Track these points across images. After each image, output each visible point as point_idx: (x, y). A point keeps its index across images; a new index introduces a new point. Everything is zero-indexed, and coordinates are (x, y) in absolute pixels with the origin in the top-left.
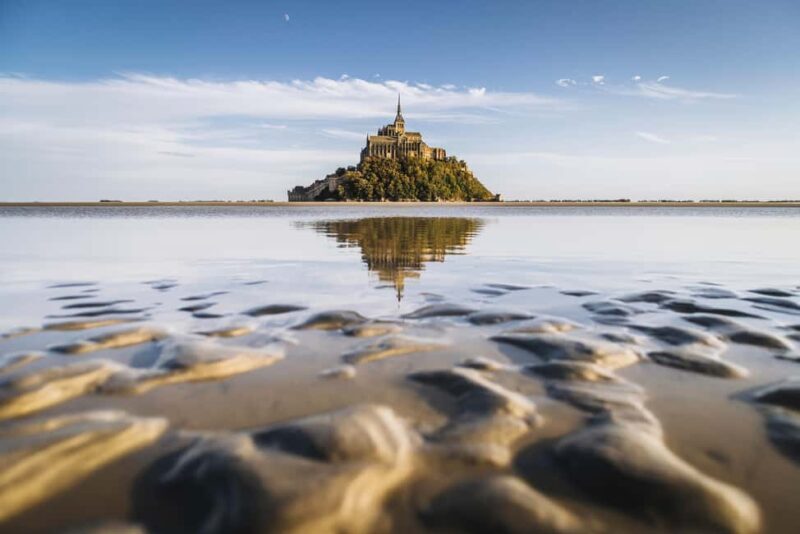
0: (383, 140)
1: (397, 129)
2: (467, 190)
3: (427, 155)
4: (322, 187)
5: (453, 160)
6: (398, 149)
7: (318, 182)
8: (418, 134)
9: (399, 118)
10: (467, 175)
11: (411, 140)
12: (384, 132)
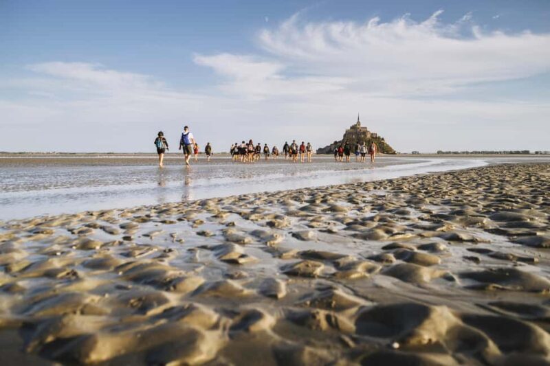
0: (352, 130)
1: (358, 126)
2: (383, 149)
3: (369, 136)
4: (329, 149)
5: (379, 138)
6: (357, 134)
7: (327, 147)
8: (366, 128)
9: (359, 123)
10: (384, 144)
11: (362, 130)
12: (353, 128)
